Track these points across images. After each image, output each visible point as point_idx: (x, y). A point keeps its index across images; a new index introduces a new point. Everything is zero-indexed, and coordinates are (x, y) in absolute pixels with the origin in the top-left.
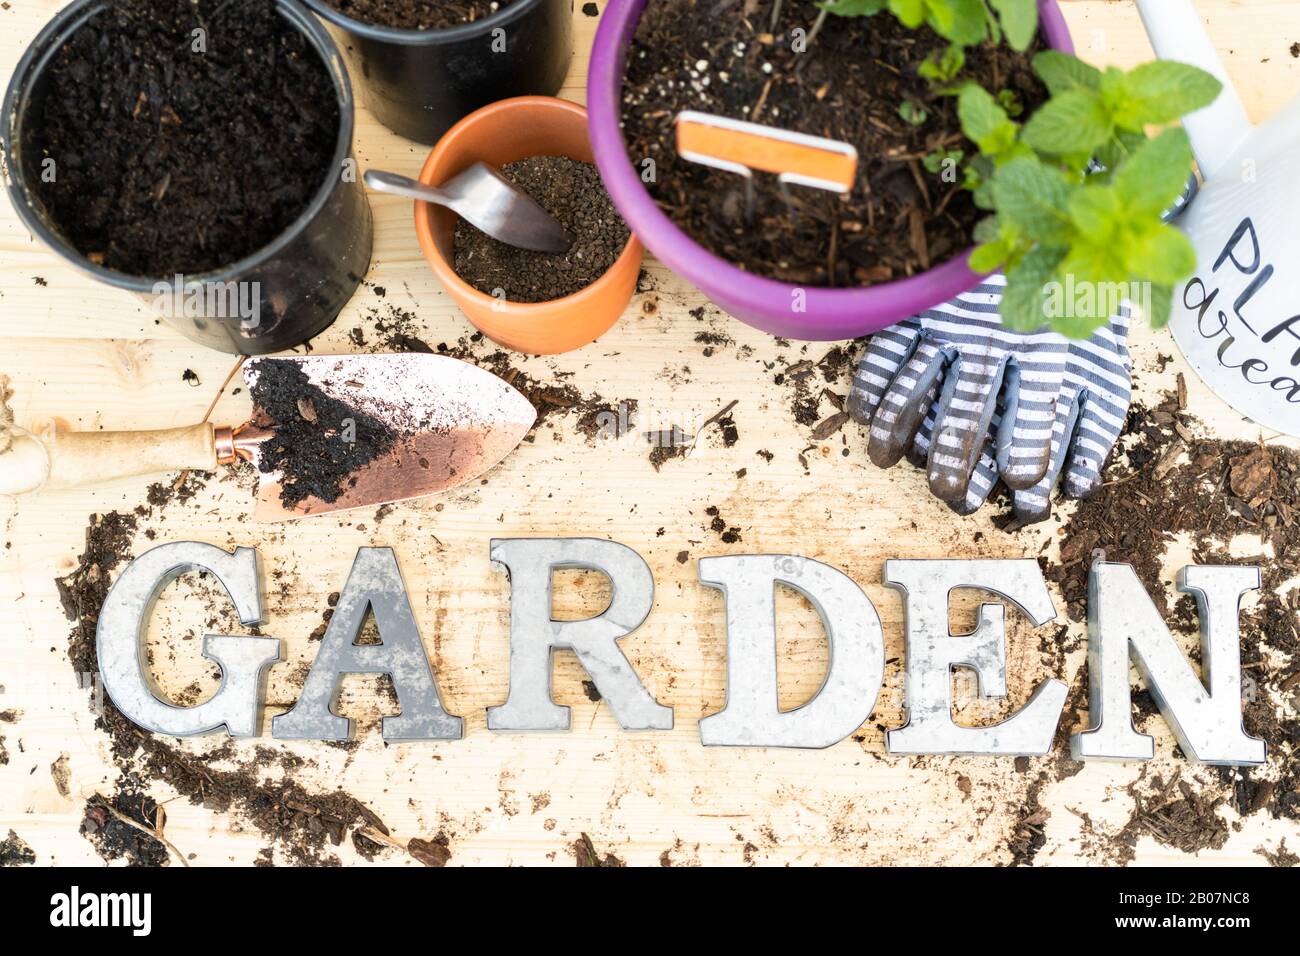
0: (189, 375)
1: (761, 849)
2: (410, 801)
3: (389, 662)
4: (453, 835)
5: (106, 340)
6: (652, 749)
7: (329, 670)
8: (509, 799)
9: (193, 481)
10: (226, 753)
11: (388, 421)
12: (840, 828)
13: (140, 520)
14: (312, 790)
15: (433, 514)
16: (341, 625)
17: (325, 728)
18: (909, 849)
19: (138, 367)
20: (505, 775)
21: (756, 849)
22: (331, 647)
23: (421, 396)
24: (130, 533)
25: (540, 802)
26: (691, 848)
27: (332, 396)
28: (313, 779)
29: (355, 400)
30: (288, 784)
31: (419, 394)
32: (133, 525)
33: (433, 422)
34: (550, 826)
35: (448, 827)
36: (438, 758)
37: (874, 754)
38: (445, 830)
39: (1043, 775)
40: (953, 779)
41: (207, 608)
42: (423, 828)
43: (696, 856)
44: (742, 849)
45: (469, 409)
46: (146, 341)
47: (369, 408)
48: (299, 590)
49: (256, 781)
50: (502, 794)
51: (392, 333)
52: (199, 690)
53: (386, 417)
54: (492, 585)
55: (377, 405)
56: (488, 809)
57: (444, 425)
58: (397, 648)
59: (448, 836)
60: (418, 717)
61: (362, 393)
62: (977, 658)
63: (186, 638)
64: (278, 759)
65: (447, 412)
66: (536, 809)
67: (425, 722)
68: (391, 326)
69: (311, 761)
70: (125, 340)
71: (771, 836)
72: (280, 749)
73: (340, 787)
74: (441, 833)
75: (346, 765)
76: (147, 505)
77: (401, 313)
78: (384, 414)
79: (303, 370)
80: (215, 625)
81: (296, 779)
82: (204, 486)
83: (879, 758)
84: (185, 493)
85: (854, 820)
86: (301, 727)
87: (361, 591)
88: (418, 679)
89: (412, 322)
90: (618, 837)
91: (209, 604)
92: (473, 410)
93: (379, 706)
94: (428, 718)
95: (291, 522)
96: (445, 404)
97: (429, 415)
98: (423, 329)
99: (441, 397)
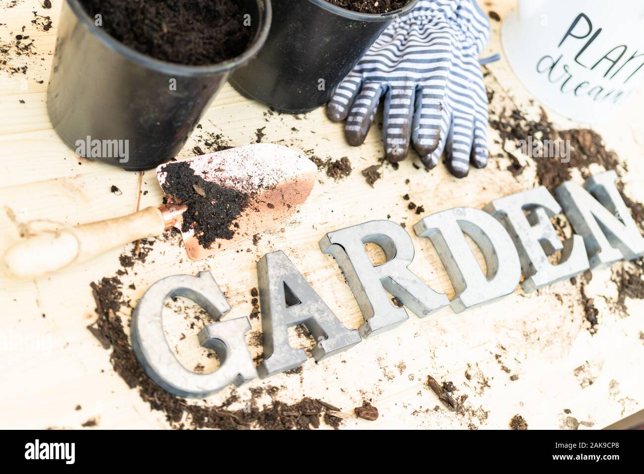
0: (114, 189)
1: (502, 356)
2: (342, 390)
3: (309, 311)
4: (371, 400)
5: (52, 180)
6: (436, 323)
7: (281, 325)
8: (387, 371)
9: (143, 248)
10: (234, 398)
11: (240, 189)
12: (526, 334)
13: (122, 278)
14: (290, 403)
15: (281, 234)
16: (276, 298)
17: (294, 357)
18: (554, 334)
19: (80, 191)
20: (379, 359)
21: (500, 356)
22: (277, 312)
23: (256, 170)
24: (120, 288)
25: (402, 367)
26: (475, 366)
27: (208, 180)
28: (288, 396)
29: (221, 180)
30: (276, 404)
31: (255, 169)
32: (119, 282)
33: (265, 184)
34: (412, 378)
35: (366, 397)
36: (344, 362)
37: (521, 295)
38: (365, 399)
39: (582, 284)
40: (554, 296)
41: (186, 318)
42: (354, 402)
43: (479, 369)
44: (495, 358)
45: (282, 172)
46: (77, 176)
47: (229, 183)
48: (232, 293)
49: (258, 409)
50: (383, 370)
51: (215, 146)
52: (203, 367)
53: (239, 187)
54: (327, 263)
55: (233, 181)
56: (380, 380)
57: (271, 184)
58: (309, 302)
59: (369, 402)
60: (337, 336)
61: (224, 175)
62: (545, 234)
63: (182, 339)
64: (264, 391)
65: (271, 177)
66: (401, 372)
67: (341, 337)
68: (213, 143)
69: (282, 386)
70: (64, 178)
71: (502, 348)
72: (262, 386)
73: (304, 395)
74: (364, 401)
75: (301, 382)
76: (123, 269)
77: (215, 135)
78: (237, 185)
79: (191, 167)
80: (194, 327)
81: (278, 399)
82: (152, 250)
83: (523, 296)
84: (142, 257)
85: (529, 328)
86: (282, 361)
87: (278, 277)
88: (328, 316)
89: (222, 139)
90: (443, 372)
91: (185, 315)
92: (284, 172)
93: (303, 343)
94: (342, 334)
95: (210, 257)
96: (269, 172)
97: (262, 180)
98: (230, 142)
99: (267, 169)
